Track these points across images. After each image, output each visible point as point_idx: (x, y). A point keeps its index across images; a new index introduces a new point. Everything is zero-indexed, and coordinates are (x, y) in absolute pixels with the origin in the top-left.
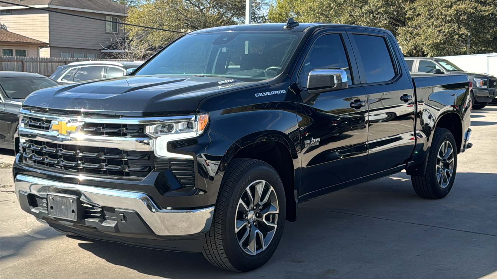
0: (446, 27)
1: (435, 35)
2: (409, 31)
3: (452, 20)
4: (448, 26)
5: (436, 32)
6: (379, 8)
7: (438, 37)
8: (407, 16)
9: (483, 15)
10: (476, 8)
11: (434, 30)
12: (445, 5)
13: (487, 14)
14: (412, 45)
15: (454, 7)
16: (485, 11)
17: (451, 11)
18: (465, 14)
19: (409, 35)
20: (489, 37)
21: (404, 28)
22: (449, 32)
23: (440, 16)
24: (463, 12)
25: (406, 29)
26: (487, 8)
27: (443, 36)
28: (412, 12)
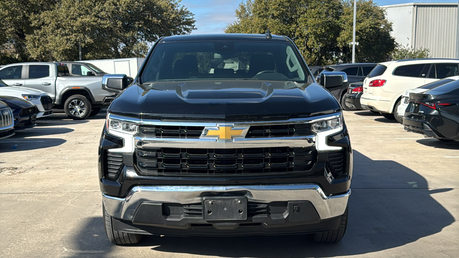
0: (73, 36)
1: (64, 43)
2: (36, 38)
3: (78, 30)
4: (75, 35)
5: (64, 40)
6: (5, 17)
7: (66, 44)
8: (33, 25)
9: (102, 27)
10: (96, 21)
11: (62, 39)
12: (71, 17)
13: (106, 27)
14: (41, 51)
15: (79, 19)
16: (104, 24)
17: (78, 23)
18: (89, 26)
19: (37, 42)
20: (109, 45)
21: (32, 36)
22: (75, 40)
23: (68, 27)
24: (87, 24)
25: (33, 36)
26: (105, 22)
27: (70, 43)
28: (38, 22)
